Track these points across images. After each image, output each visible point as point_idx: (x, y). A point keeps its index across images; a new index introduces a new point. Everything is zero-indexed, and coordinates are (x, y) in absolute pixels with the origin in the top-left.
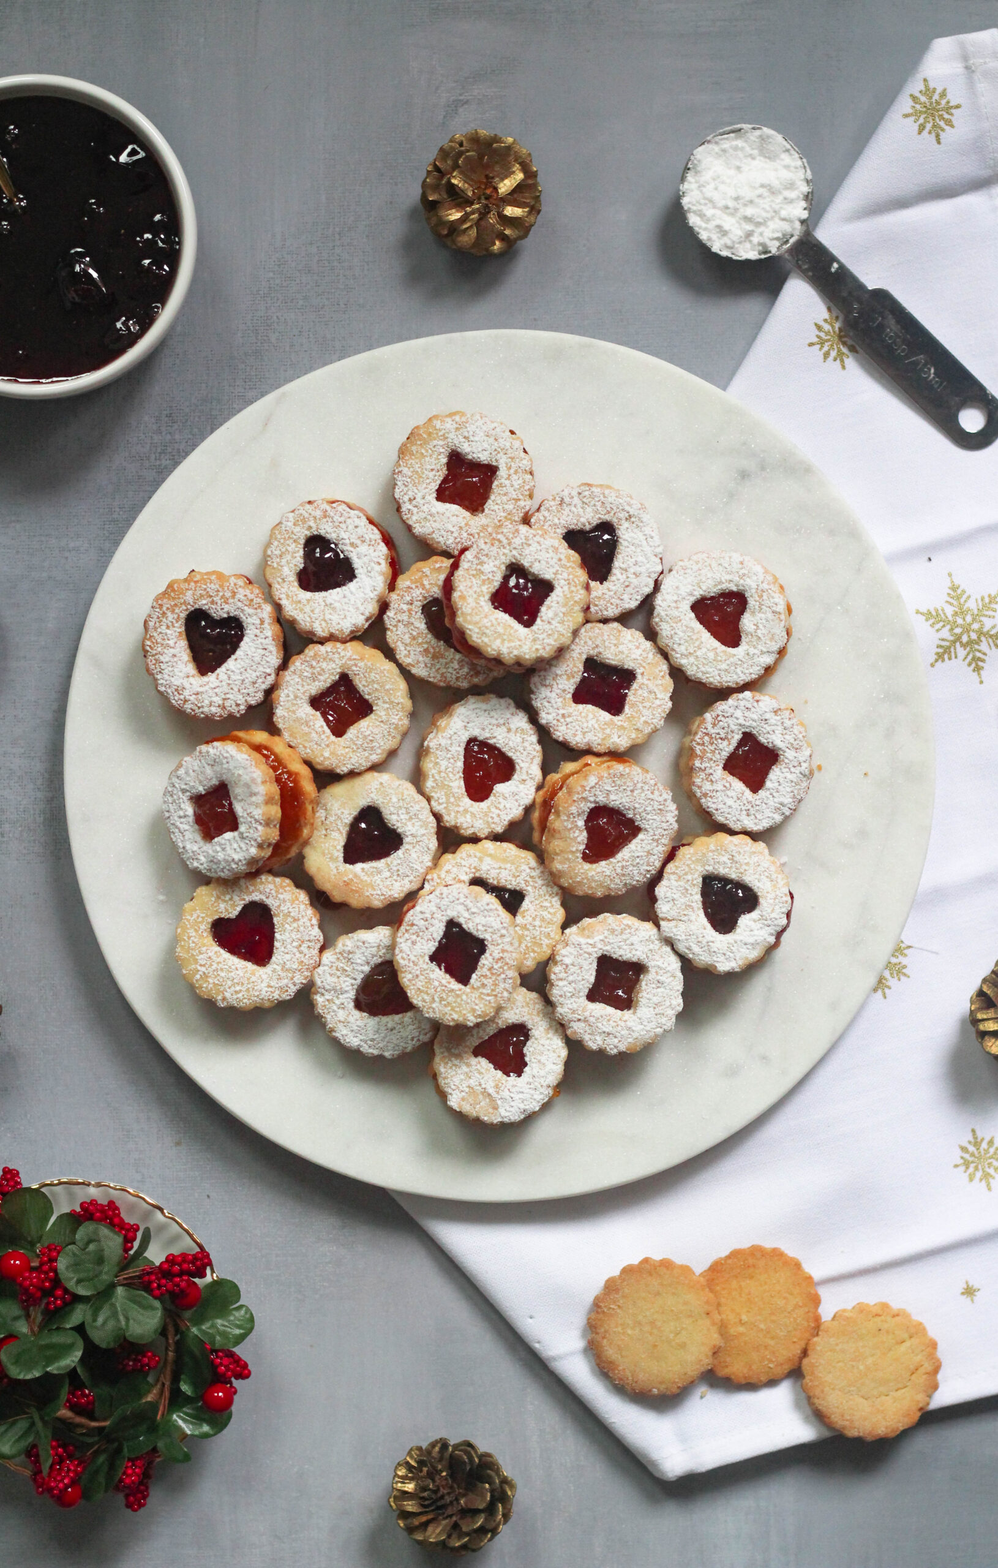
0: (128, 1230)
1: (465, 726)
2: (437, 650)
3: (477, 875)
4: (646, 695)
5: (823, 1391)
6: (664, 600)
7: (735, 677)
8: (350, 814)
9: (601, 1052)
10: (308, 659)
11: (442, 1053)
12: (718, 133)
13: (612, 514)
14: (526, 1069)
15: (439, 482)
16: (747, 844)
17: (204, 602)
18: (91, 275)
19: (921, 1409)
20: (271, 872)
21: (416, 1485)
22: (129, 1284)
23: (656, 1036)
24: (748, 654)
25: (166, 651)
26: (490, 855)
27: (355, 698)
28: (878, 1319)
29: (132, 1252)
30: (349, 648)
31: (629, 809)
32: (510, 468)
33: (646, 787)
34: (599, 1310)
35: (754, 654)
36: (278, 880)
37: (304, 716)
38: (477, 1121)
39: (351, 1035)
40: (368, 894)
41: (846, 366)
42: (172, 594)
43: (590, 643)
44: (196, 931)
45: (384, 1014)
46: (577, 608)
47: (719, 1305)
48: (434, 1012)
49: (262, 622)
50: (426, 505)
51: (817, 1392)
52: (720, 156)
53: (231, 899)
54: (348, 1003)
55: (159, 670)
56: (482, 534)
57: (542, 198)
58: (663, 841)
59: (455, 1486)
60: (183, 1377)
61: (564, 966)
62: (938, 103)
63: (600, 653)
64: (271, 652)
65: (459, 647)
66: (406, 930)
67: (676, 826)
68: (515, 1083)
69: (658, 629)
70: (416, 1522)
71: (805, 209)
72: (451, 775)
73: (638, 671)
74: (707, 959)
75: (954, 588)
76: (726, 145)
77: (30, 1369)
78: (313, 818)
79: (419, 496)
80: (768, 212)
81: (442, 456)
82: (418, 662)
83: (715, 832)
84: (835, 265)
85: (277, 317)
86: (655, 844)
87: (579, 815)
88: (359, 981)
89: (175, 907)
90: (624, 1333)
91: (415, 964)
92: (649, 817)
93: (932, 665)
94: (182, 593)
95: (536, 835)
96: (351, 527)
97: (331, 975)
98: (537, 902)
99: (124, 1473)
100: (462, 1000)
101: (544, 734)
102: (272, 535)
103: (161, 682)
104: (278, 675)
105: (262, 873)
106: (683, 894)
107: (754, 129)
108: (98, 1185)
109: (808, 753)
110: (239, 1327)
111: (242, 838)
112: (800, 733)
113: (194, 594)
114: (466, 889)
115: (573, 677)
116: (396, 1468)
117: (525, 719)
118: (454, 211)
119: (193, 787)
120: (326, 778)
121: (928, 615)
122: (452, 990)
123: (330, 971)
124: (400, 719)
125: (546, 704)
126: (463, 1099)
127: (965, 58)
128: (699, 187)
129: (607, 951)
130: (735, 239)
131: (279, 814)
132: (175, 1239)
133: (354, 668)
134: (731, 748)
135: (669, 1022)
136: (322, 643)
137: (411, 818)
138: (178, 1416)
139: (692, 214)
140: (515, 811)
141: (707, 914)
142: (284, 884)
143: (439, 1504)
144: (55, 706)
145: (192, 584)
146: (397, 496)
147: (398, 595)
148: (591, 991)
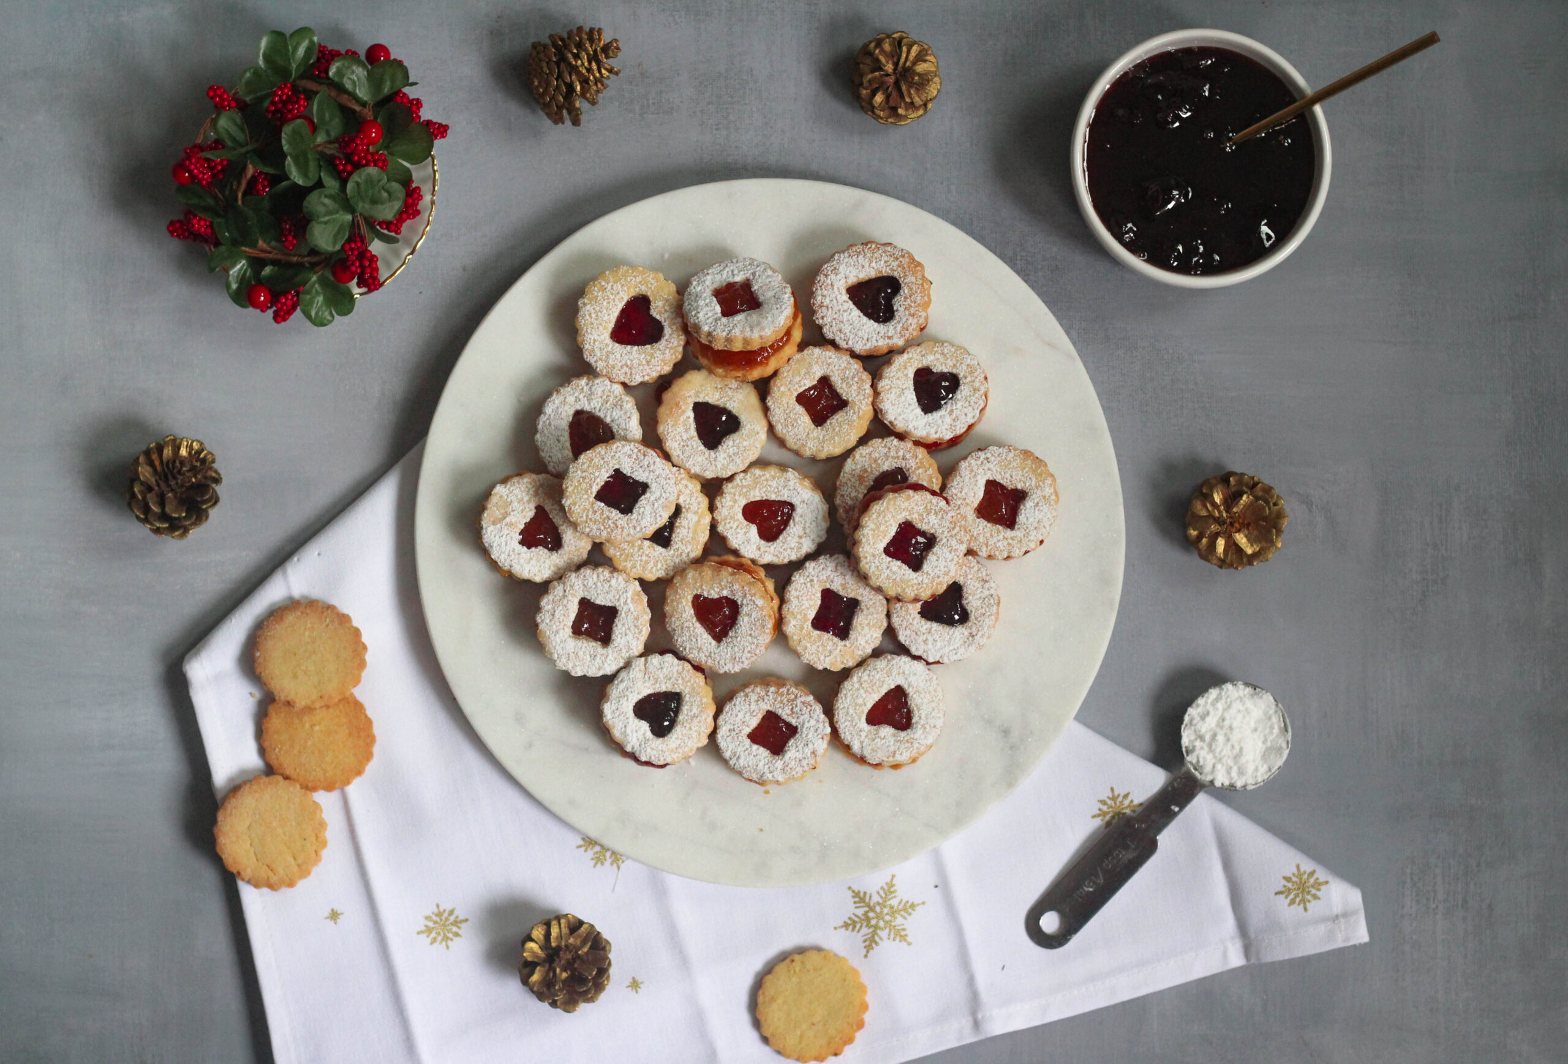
0: (396, 225)
1: (804, 502)
2: (866, 479)
3: (684, 510)
4: (829, 648)
5: (256, 792)
6: (905, 662)
7: (842, 721)
8: (734, 407)
9: (538, 609)
10: (860, 374)
11: (539, 480)
12: (1286, 715)
13: (975, 621)
14: (525, 548)
15: (1001, 482)
16: (706, 729)
17: (906, 291)
18: (1170, 203)
19: (239, 873)
20: (687, 344)
21: (185, 457)
22: (354, 225)
23: (551, 654)
24: (861, 731)
25: (867, 260)
26: (699, 521)
27: (828, 413)
28: (314, 838)
29: (378, 227)
30: (868, 408)
31: (736, 632)
32: (1012, 539)
33: (753, 647)
34: (325, 609)
35: (861, 736)
36: (681, 349)
37: (813, 371)
38: (483, 509)
39: (554, 407)
40: (669, 421)
41: (1094, 819)
42: (913, 266)
43: (871, 603)
44: (640, 282)
45: (571, 434)
46: (899, 590)
47: (328, 707)
48: (573, 472)
49: (890, 338)
50: (983, 471)
51: (255, 787)
52: (1266, 715)
53: (666, 311)
54: (580, 405)
55: (852, 254)
56: (959, 516)
57: (1232, 570)
58: (710, 661)
59: (183, 489)
60: (276, 268)
61: (609, 579)
62: (1309, 892)
63: (862, 611)
64: (865, 345)
65: (867, 497)
66: (640, 450)
67: (722, 671)
68: (514, 539)
69: (882, 658)
70: (155, 457)
71: (1222, 784)
72: (764, 489)
73: (848, 642)
74: (613, 695)
75: (913, 906)
76: (1274, 719)
77: (289, 143)
78: (731, 377)
79: (991, 466)
80: (1220, 753)
81: (1023, 485)
82: (856, 464)
83: (716, 704)
84: (1176, 809)
85: (1136, 356)
86: (707, 654)
87: (732, 591)
88: (598, 414)
89: (660, 265)
90: (305, 629)
91: (613, 457)
92: (729, 649)
93: (850, 888)
94: (913, 274)
95: (716, 558)
96: (966, 410)
97: (603, 391)
98: (661, 558)
99: (201, 218)
100: (583, 494)
101: (797, 565)
102: (959, 347)
103: (842, 256)
104: (847, 350)
105: (686, 336)
106: (667, 676)
107: (1288, 742)
108: (433, 203)
109: (780, 779)
110: (317, 314)
111: (716, 320)
112: (797, 773)
113: (912, 283)
114: (673, 499)
115: (843, 589)
116: (198, 441)
117: (809, 551)
118: (1221, 497)
119: (757, 282)
120: (763, 388)
121: (890, 885)
122: (591, 487)
123: (607, 390)
124: (810, 448)
125: (822, 567)
126: (501, 497)
127: (1345, 915)
128: (1240, 697)
129: (621, 614)
130: (1198, 726)
131: (735, 350)
132: (388, 265)
133: (852, 411)
134: (785, 717)
135: (562, 664)
136: (872, 386)
137: (730, 457)
138: (244, 265)
139: (1218, 692)
140: (734, 541)
141: (650, 696)
142: (677, 354)
143: (170, 476)
144: (822, 173)
145: (921, 282)
146: (991, 448)
147: (911, 448)
148: (589, 601)
